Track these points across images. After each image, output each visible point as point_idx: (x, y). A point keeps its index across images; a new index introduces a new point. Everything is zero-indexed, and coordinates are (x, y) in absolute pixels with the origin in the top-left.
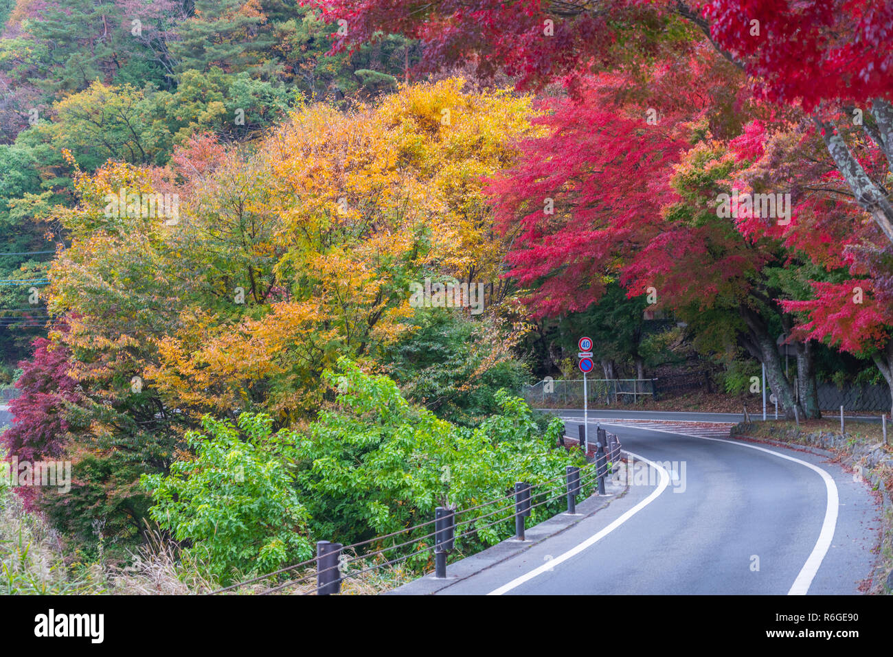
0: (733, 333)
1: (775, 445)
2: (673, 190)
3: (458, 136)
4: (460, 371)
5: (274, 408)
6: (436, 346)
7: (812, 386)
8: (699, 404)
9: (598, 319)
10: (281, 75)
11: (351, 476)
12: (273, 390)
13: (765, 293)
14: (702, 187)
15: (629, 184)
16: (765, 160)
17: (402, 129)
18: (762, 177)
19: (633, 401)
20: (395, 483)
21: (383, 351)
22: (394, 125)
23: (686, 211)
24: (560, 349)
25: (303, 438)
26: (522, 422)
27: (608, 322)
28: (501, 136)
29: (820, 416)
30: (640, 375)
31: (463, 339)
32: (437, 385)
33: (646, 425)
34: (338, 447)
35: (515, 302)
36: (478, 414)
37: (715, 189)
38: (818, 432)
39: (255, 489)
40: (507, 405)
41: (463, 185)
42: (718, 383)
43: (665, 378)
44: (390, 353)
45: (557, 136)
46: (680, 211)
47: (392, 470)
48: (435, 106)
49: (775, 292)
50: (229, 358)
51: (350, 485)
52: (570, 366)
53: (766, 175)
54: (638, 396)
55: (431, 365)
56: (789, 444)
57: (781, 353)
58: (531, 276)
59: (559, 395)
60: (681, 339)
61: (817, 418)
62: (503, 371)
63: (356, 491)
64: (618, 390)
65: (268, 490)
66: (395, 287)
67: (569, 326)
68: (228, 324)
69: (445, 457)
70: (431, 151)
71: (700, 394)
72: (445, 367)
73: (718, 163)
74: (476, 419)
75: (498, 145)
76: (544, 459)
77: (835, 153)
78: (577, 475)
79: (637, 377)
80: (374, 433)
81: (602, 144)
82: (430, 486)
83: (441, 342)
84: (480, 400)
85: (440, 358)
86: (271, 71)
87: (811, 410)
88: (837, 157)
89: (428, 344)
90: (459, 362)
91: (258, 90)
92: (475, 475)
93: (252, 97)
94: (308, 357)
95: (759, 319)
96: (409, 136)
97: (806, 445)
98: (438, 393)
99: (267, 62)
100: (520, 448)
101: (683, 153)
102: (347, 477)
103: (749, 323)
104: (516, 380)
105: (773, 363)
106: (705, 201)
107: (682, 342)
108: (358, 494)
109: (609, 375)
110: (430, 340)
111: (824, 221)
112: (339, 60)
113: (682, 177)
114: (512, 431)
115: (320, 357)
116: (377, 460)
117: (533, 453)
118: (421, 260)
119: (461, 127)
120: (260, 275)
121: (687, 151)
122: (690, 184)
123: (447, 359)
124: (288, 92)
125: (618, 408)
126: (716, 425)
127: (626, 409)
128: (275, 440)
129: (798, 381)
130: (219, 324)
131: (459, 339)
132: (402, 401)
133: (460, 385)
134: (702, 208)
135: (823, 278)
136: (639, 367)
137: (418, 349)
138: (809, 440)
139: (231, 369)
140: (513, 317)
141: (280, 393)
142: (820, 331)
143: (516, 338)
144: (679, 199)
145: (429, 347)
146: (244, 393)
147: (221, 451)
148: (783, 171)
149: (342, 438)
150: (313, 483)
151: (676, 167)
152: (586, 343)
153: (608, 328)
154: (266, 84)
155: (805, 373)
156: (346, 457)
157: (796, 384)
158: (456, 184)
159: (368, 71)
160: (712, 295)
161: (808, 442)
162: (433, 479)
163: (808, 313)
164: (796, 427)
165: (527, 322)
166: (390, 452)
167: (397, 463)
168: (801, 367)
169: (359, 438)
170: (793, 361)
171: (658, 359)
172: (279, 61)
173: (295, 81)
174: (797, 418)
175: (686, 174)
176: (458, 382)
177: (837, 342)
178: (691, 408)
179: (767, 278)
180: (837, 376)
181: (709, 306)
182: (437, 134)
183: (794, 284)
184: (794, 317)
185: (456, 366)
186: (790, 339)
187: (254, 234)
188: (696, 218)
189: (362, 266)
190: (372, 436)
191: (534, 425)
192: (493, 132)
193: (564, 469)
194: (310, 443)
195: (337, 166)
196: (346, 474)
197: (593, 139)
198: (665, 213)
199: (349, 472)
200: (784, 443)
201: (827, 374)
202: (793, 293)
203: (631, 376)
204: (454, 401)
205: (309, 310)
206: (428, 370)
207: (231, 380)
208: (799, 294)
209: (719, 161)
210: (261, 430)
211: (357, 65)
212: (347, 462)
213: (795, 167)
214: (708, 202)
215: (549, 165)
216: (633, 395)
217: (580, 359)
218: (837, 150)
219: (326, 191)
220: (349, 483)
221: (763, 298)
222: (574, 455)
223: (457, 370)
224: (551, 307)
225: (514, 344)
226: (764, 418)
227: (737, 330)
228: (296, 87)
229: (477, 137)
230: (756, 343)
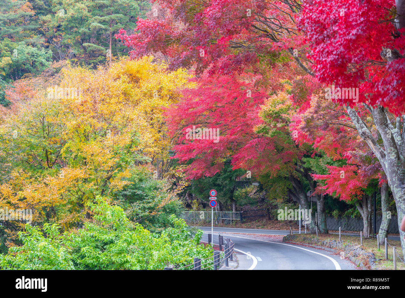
0: (286, 189)
1: (306, 246)
2: (260, 118)
3: (150, 85)
4: (152, 205)
5: (60, 222)
6: (139, 192)
7: (324, 217)
8: (264, 225)
9: (213, 180)
10: (43, 44)
11: (100, 256)
12: (58, 212)
13: (302, 170)
14: (275, 117)
15: (238, 114)
16: (312, 110)
17: (121, 81)
18: (310, 117)
19: (230, 223)
20: (123, 260)
21: (112, 194)
22: (117, 78)
23: (265, 129)
24: (192, 195)
25: (77, 237)
26: (183, 231)
27: (219, 182)
28: (172, 87)
29: (328, 233)
30: (234, 210)
31: (152, 189)
32: (140, 211)
33: (239, 235)
34: (93, 242)
35: (180, 171)
36: (160, 227)
37: (281, 118)
38: (328, 240)
39: (52, 262)
40: (176, 222)
41: (152, 111)
42: (273, 215)
43: (246, 212)
44: (116, 195)
45: (200, 88)
46: (262, 129)
47: (120, 254)
48: (139, 69)
49: (308, 170)
50: (37, 195)
51: (99, 261)
52: (197, 204)
53: (312, 117)
54: (232, 220)
55: (136, 201)
56: (313, 245)
57: (309, 200)
58: (187, 158)
59: (191, 219)
60: (254, 191)
61: (326, 233)
62: (172, 206)
63: (102, 264)
64: (222, 217)
65: (59, 262)
66: (121, 162)
67: (198, 183)
68: (36, 178)
69: (147, 248)
70: (136, 93)
71: (265, 220)
72: (143, 203)
73: (283, 106)
74: (159, 229)
75: (170, 91)
76: (195, 250)
77: (350, 113)
78: (219, 256)
79: (232, 210)
80: (112, 235)
81: (224, 93)
82: (139, 262)
83: (142, 190)
84: (161, 220)
85: (141, 198)
86: (37, 41)
87: (324, 229)
88: (351, 115)
89: (135, 191)
90: (150, 200)
91: (30, 52)
92: (162, 257)
93: (26, 55)
94: (77, 196)
95: (299, 183)
96: (124, 84)
97: (322, 246)
98: (140, 216)
99: (35, 37)
100: (182, 244)
101: (265, 100)
102: (98, 256)
103: (294, 185)
104: (178, 210)
105: (305, 205)
106: (276, 124)
107: (255, 193)
108: (103, 265)
109: (217, 209)
110: (136, 189)
111: (337, 138)
112: (74, 37)
113: (265, 112)
114: (178, 236)
115: (82, 196)
116: (114, 249)
117: (189, 247)
118: (134, 149)
119: (151, 81)
120: (51, 154)
121: (267, 98)
122: (269, 116)
123: (144, 199)
124: (46, 53)
125: (222, 227)
126: (274, 236)
127: (226, 227)
128: (62, 237)
129: (317, 215)
130: (31, 178)
131: (150, 189)
132: (126, 219)
133: (151, 212)
134: (274, 127)
135: (332, 164)
136: (234, 205)
137: (130, 193)
138: (323, 243)
139: (38, 201)
140: (179, 179)
141: (62, 214)
142: (330, 189)
143: (180, 189)
144: (263, 122)
145: (135, 193)
146: (44, 213)
147: (35, 242)
148: (320, 115)
149: (96, 237)
150: (80, 260)
151: (262, 107)
152: (213, 193)
153: (219, 185)
154: (35, 49)
155: (320, 210)
156: (97, 247)
157: (316, 216)
158: (149, 110)
159: (90, 44)
160: (277, 170)
161: (323, 244)
162: (141, 259)
163: (325, 181)
164: (316, 237)
165: (186, 181)
166: (120, 244)
167: (124, 250)
168: (319, 207)
169: (106, 237)
170: (315, 204)
171: (244, 201)
172: (42, 37)
173: (50, 47)
174: (317, 233)
175: (267, 110)
176: (150, 211)
177: (338, 196)
178: (260, 228)
179: (305, 163)
180: (335, 213)
181: (275, 175)
182: (139, 84)
183: (318, 166)
184: (317, 182)
185: (149, 203)
186: (314, 194)
187: (49, 133)
188: (270, 133)
189: (107, 151)
190: (111, 236)
191: (189, 233)
192: (167, 84)
193: (204, 255)
194: (80, 239)
195: (95, 100)
196: (98, 255)
197: (220, 90)
198: (255, 129)
199: (99, 254)
200: (311, 245)
201: (330, 211)
202: (317, 171)
203: (229, 210)
204: (148, 220)
205: (80, 173)
206: (135, 204)
207: (37, 207)
208: (320, 171)
209: (283, 104)
210: (55, 232)
211: (83, 40)
212: (97, 249)
213: (326, 114)
214: (277, 124)
215: (197, 103)
216: (230, 220)
217: (210, 200)
218: (351, 112)
219: (90, 113)
220: (99, 260)
221: (301, 172)
222: (208, 248)
223: (150, 204)
224: (197, 174)
225: (179, 192)
226: (300, 233)
227: (287, 188)
228: (51, 51)
229: (159, 87)
230: (296, 194)
